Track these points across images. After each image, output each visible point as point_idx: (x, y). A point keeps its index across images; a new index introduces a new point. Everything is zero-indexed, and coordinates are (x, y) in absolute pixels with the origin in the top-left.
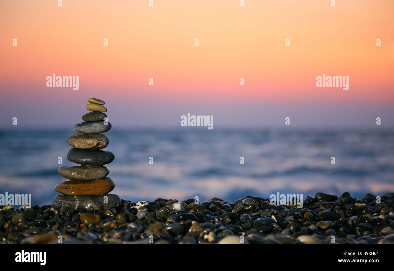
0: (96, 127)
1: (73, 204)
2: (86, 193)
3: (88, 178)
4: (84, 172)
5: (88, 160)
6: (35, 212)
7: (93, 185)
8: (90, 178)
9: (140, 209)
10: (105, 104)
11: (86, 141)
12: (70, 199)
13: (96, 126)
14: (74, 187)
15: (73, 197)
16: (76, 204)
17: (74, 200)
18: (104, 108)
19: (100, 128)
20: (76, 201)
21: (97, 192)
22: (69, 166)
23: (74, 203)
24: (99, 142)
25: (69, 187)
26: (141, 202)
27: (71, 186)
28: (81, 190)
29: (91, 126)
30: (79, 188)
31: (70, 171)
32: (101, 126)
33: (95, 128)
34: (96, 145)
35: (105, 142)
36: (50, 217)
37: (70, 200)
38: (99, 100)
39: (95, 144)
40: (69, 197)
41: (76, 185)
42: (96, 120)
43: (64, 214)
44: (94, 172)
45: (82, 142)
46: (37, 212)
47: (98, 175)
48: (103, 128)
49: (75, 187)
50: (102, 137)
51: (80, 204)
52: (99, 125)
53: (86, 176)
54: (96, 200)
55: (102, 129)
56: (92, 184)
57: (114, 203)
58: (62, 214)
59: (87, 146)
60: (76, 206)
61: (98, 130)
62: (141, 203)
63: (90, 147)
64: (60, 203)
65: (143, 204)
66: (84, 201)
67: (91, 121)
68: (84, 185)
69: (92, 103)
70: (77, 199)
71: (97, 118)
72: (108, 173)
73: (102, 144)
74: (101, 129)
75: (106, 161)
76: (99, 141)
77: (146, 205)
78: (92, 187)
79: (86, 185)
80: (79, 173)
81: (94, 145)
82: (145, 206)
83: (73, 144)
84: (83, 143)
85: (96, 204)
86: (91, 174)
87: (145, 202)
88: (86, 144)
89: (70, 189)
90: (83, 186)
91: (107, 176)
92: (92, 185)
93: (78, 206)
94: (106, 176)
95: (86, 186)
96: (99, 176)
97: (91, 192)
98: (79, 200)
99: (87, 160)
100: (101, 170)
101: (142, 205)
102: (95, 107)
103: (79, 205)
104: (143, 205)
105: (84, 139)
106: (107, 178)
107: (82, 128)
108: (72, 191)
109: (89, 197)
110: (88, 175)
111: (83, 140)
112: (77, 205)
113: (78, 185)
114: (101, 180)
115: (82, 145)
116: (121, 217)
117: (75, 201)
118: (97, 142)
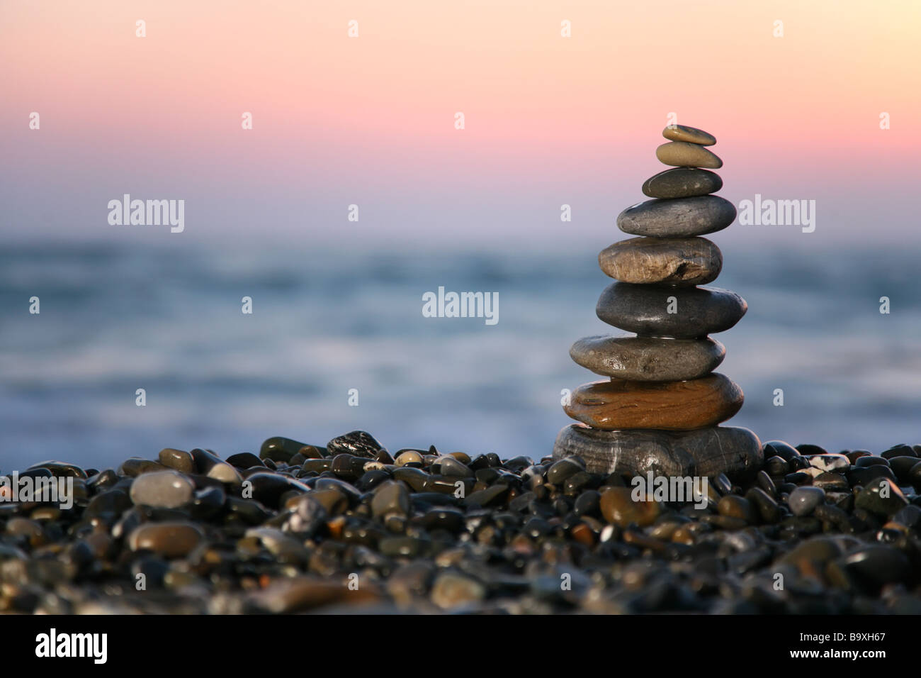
0: (684, 216)
1: (604, 454)
2: (644, 421)
3: (651, 375)
4: (640, 356)
5: (652, 319)
6: (472, 479)
7: (667, 398)
8: (658, 375)
9: (820, 478)
10: (714, 143)
11: (645, 261)
12: (599, 438)
13: (680, 212)
14: (608, 401)
15: (606, 433)
16: (611, 456)
17: (606, 444)
18: (711, 157)
19: (695, 219)
20: (614, 445)
21: (681, 419)
22: (600, 337)
23: (606, 452)
24: (685, 264)
25: (598, 400)
26: (822, 458)
27: (603, 398)
28: (631, 412)
29: (665, 214)
30: (623, 406)
31: (597, 353)
32: (697, 212)
33: (678, 218)
34: (676, 273)
35: (707, 262)
36: (513, 495)
37: (596, 441)
38: (698, 132)
39: (672, 268)
40: (597, 434)
41: (616, 397)
42: (684, 195)
43: (560, 487)
44: (671, 358)
45: (631, 263)
46: (478, 480)
47: (682, 367)
48: (705, 217)
49: (611, 403)
50: (698, 247)
51: (623, 456)
52: (690, 211)
53: (645, 368)
54: (673, 445)
55: (701, 221)
56: (666, 395)
57: (735, 457)
58: (553, 488)
59: (646, 274)
60: (612, 461)
61: (688, 225)
62: (823, 461)
63: (657, 278)
64: (570, 450)
65: (830, 463)
66: (636, 446)
67: (666, 196)
68: (639, 397)
69: (675, 140)
70: (617, 441)
71: (685, 187)
72: (718, 361)
73: (696, 268)
74: (696, 224)
75: (709, 322)
76: (685, 261)
77: (841, 468)
78: (663, 405)
79: (649, 397)
80: (622, 359)
81: (669, 273)
82: (837, 471)
83: (609, 268)
84: (635, 265)
85: (672, 459)
86: (662, 364)
87: (836, 458)
88: (643, 269)
89: (599, 410)
90: (638, 401)
91: (716, 371)
92: (665, 398)
93: (619, 463)
94: (713, 369)
95: (647, 400)
96: (688, 371)
97: (661, 420)
98: (621, 442)
99: (648, 319)
100: (692, 351)
101: (827, 465)
102: (685, 154)
103: (620, 458)
104: (831, 467)
105: (639, 253)
106: (716, 376)
107: (638, 219)
108: (602, 415)
109: (650, 436)
110: (651, 365)
111: (636, 255)
112: (615, 459)
113: (622, 396)
114: (696, 382)
115: (632, 273)
116: (732, 507)
117: (609, 447)
118: (679, 264)
